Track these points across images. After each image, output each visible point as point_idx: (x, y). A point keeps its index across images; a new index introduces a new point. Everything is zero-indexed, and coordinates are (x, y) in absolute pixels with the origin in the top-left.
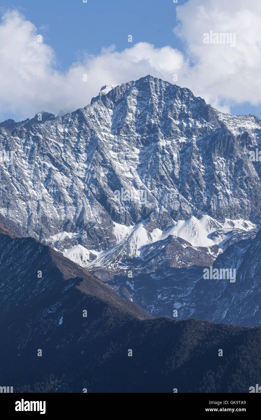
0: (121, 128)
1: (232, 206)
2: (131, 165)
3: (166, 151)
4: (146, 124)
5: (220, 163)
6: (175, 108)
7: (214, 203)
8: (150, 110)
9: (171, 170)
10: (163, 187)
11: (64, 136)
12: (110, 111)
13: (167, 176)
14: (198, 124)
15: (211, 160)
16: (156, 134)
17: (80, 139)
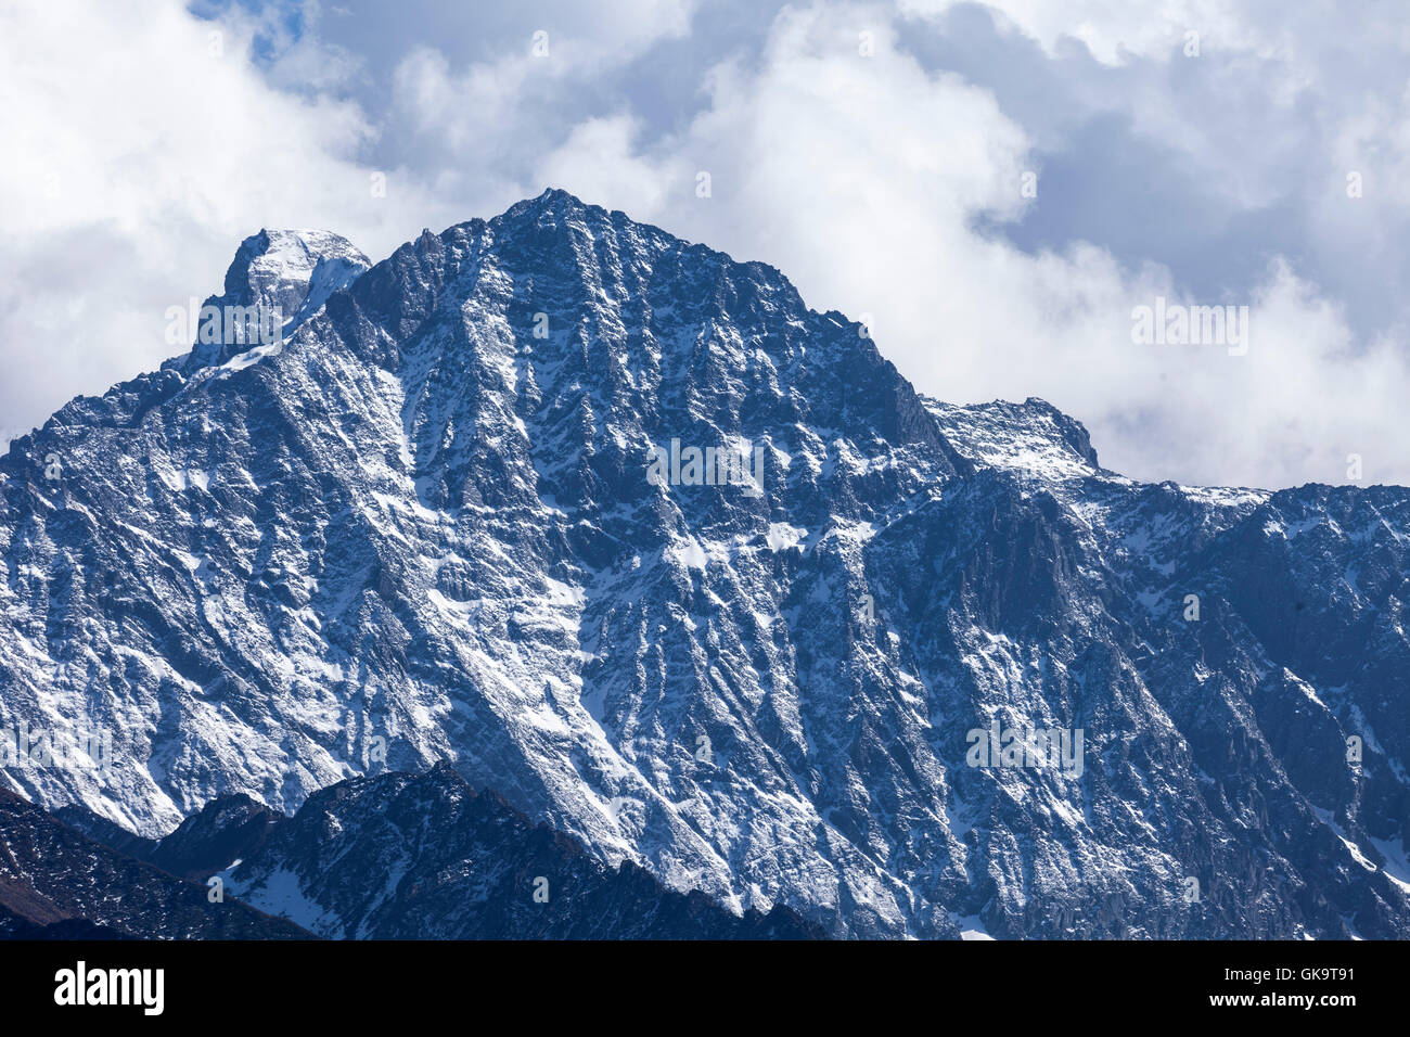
0: (466, 470)
1: (1101, 884)
2: (548, 668)
3: (715, 599)
4: (586, 452)
5: (992, 664)
6: (719, 372)
7: (1006, 870)
8: (595, 378)
9: (755, 694)
10: (735, 785)
11: (193, 509)
12: (383, 379)
13: (746, 728)
14: (846, 456)
15: (949, 645)
16: (644, 503)
17: (276, 527)
